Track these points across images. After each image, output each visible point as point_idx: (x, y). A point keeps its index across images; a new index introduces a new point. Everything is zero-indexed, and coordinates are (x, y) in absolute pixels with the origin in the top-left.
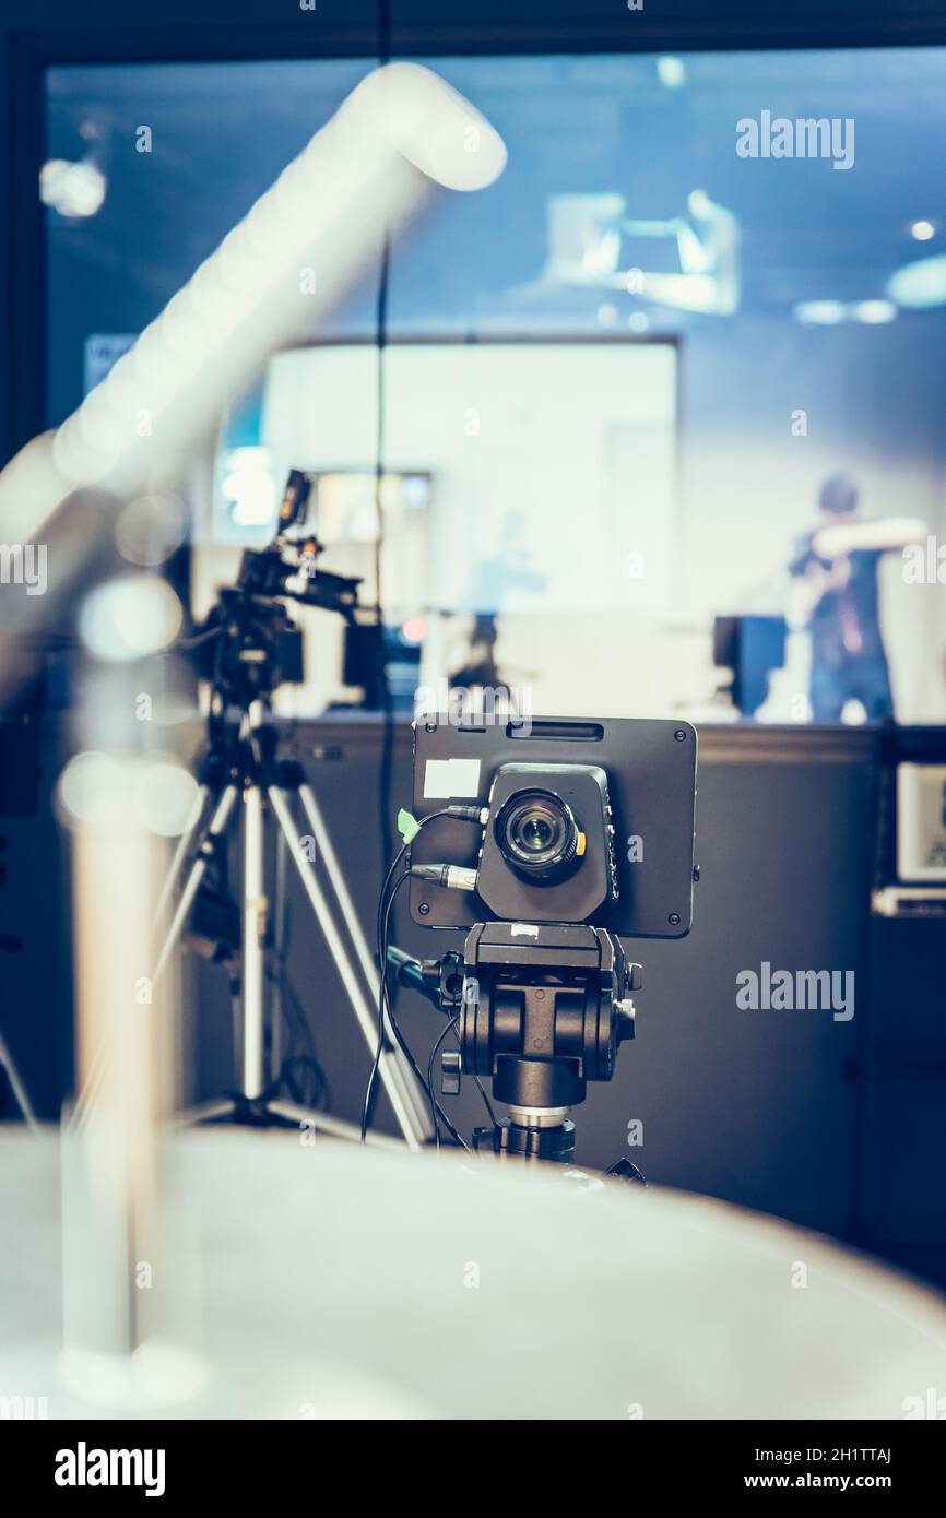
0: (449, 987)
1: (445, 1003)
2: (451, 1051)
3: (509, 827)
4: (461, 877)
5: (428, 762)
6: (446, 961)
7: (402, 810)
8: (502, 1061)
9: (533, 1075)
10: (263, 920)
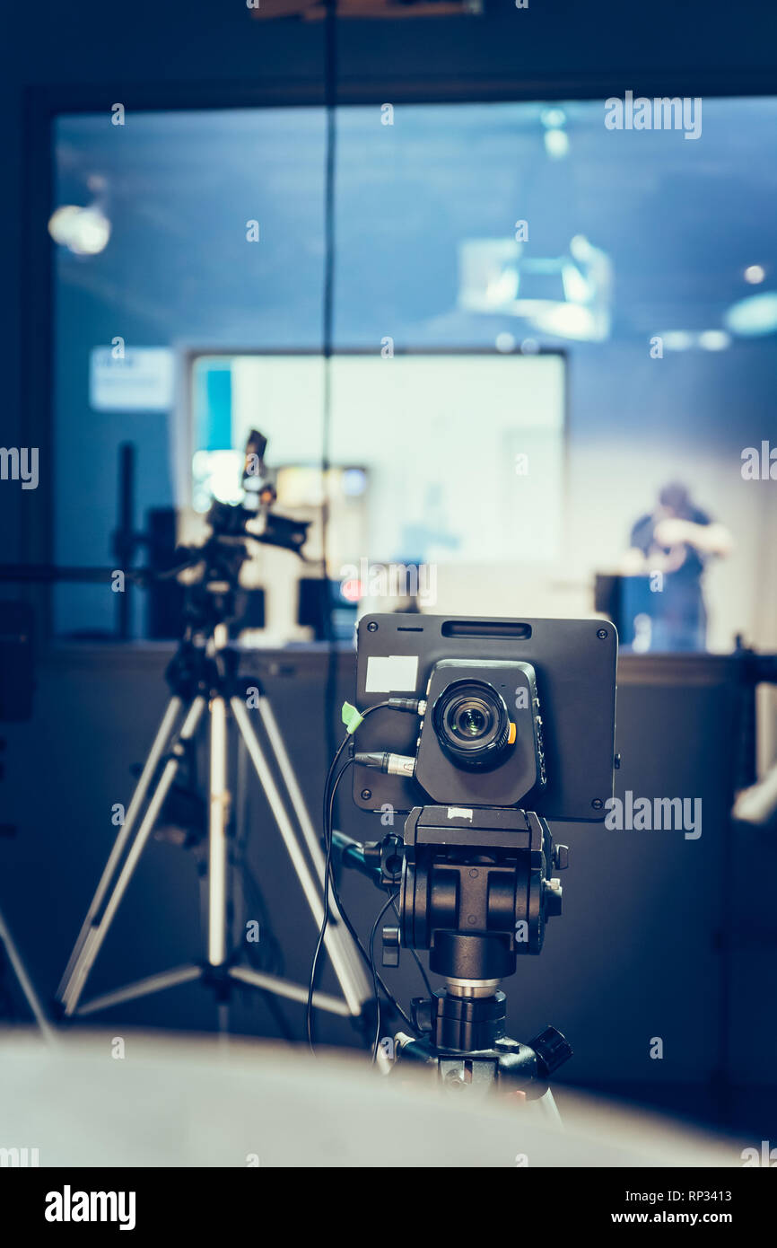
0: (389, 867)
1: (384, 882)
2: (391, 926)
3: (446, 716)
4: (400, 765)
5: (370, 659)
6: (386, 843)
7: (346, 703)
8: (438, 935)
9: (467, 947)
10: (227, 812)
